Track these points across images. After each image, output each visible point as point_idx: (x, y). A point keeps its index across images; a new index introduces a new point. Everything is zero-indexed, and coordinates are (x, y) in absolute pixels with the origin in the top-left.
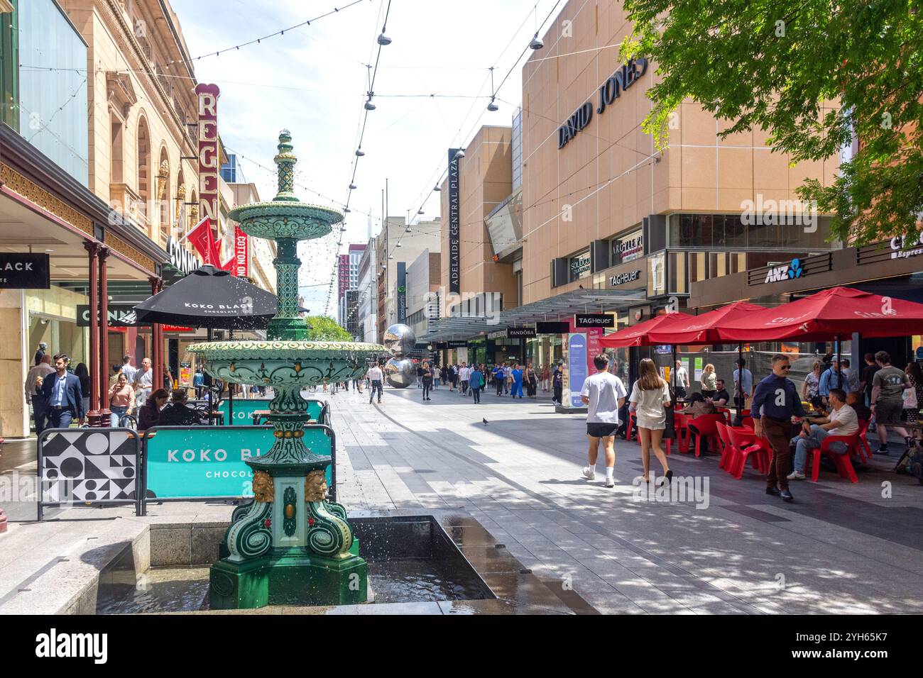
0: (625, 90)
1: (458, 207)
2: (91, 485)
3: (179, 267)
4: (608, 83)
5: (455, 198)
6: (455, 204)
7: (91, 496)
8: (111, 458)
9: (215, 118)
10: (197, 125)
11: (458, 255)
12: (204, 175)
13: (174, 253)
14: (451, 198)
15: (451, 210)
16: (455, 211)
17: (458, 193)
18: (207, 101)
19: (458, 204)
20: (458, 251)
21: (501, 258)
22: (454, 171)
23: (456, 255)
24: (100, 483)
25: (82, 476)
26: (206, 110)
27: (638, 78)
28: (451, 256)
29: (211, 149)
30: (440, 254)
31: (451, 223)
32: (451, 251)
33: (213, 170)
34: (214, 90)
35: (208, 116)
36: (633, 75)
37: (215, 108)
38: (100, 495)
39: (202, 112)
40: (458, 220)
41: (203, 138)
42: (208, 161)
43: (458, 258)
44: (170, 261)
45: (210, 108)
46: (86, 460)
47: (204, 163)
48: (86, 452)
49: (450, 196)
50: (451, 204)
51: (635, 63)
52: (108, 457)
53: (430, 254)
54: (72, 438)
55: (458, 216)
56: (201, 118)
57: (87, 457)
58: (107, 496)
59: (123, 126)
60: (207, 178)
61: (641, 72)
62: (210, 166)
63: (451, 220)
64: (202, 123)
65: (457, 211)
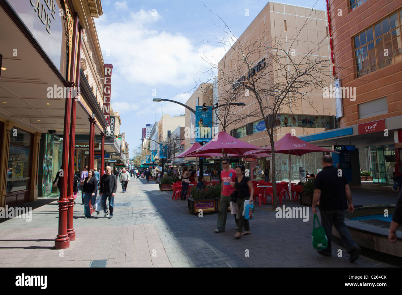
0: (257, 72)
4: (251, 70)
9: (110, 76)
12: (105, 97)
18: (108, 70)
26: (107, 73)
29: (109, 87)
34: (111, 66)
35: (108, 75)
36: (260, 68)
37: (111, 72)
39: (106, 74)
41: (105, 83)
42: (107, 92)
45: (109, 72)
47: (105, 92)
51: (261, 63)
53: (181, 128)
56: (105, 76)
60: (106, 98)
61: (263, 67)
62: (108, 93)
64: (106, 78)
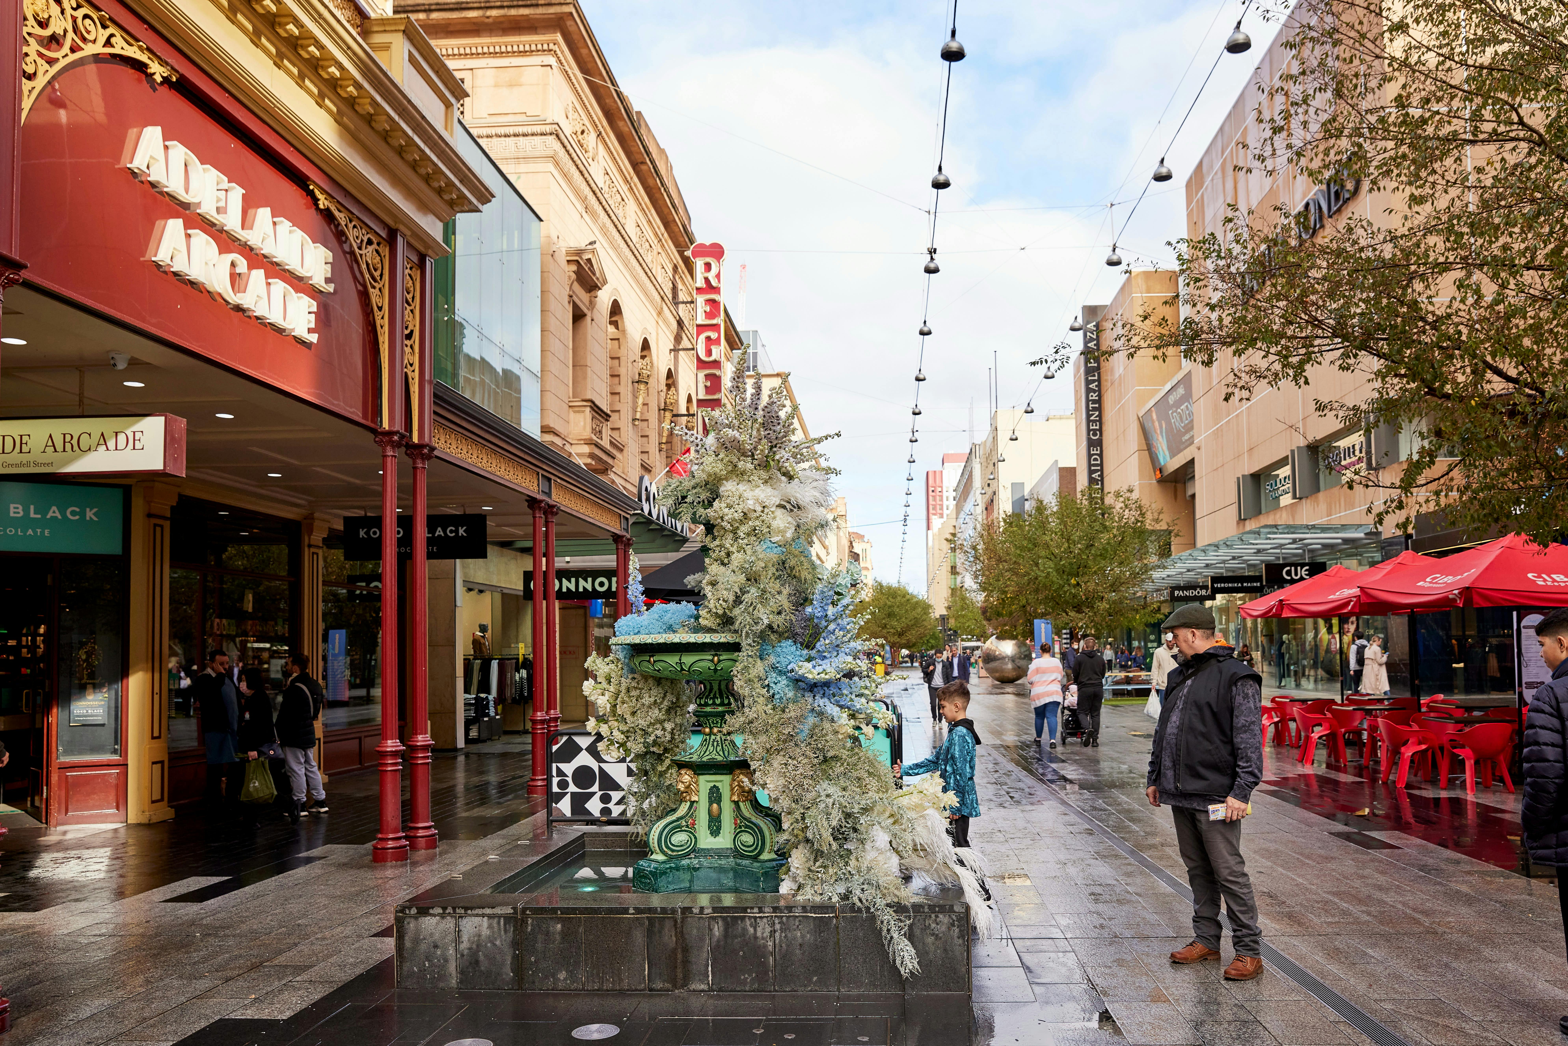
0: (1330, 217)
1: (1100, 396)
2: (605, 799)
3: (655, 516)
4: (1307, 205)
5: (1094, 381)
6: (1094, 391)
7: (606, 811)
8: (628, 766)
9: (718, 290)
10: (692, 302)
11: (1102, 470)
12: (703, 373)
13: (648, 499)
14: (1088, 382)
15: (1088, 401)
16: (1094, 402)
17: (1099, 374)
18: (708, 267)
19: (1100, 391)
20: (1101, 465)
21: (1166, 474)
22: (1091, 340)
23: (1097, 471)
24: (616, 796)
25: (595, 788)
26: (707, 280)
27: (1348, 199)
28: (1091, 472)
29: (714, 335)
30: (1074, 468)
31: (1088, 421)
32: (1090, 465)
33: (716, 364)
34: (717, 252)
35: (709, 288)
36: (1342, 194)
37: (718, 276)
38: (616, 811)
39: (700, 283)
40: (1100, 416)
41: (701, 320)
42: (709, 353)
43: (1102, 476)
44: (642, 510)
45: (711, 276)
46: (601, 769)
47: (703, 357)
48: (600, 760)
49: (1087, 379)
50: (1088, 391)
52: (624, 765)
53: (1060, 469)
54: (583, 742)
55: (1100, 409)
56: (699, 291)
57: (602, 765)
58: (624, 813)
59: (588, 318)
60: (707, 377)
62: (712, 359)
63: (1088, 416)
64: (700, 300)
65: (1099, 401)
